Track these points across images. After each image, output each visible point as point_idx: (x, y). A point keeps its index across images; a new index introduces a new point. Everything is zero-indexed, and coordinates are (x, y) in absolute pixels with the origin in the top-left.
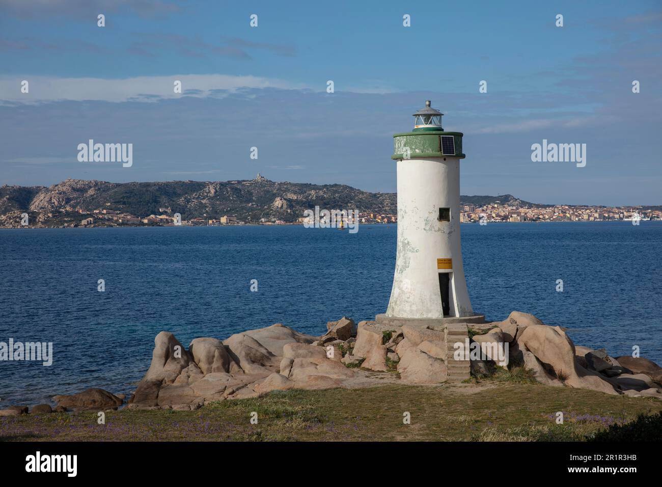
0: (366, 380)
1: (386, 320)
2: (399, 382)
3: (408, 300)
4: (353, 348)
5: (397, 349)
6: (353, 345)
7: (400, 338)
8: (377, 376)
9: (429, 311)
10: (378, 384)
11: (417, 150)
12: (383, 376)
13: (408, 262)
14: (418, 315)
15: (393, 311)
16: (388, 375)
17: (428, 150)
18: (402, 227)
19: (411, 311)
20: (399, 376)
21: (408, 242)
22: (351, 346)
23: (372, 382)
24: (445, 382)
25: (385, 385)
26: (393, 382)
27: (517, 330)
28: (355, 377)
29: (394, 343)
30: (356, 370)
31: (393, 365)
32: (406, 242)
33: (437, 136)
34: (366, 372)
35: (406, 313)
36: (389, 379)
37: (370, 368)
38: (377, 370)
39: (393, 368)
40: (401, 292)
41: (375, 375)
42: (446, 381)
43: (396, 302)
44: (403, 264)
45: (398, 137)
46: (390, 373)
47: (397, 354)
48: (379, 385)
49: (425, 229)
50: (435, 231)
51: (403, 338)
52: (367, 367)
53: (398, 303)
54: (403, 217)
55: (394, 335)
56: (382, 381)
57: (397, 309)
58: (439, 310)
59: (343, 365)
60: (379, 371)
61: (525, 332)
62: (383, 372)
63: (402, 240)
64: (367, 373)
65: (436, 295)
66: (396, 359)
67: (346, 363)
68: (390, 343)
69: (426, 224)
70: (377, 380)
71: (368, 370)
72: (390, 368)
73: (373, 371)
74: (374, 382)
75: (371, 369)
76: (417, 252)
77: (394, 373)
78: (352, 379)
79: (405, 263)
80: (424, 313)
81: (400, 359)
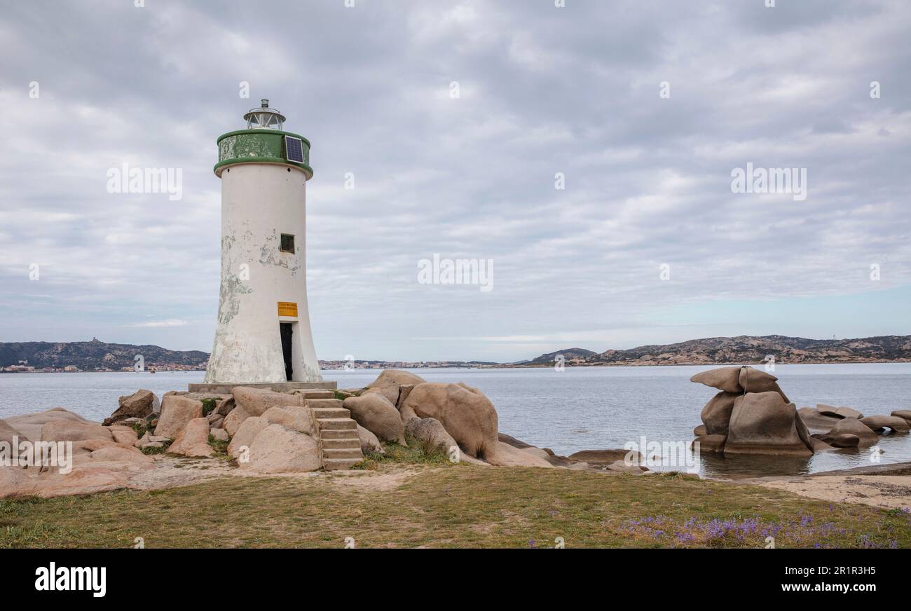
0: (175, 472)
1: (204, 387)
2: (237, 472)
3: (237, 358)
4: (155, 427)
5: (225, 423)
6: (156, 422)
7: (229, 407)
8: (195, 465)
9: (267, 373)
10: (199, 478)
11: (251, 154)
12: (206, 465)
13: (236, 307)
14: (251, 379)
15: (214, 375)
16: (214, 463)
17: (267, 154)
18: (228, 261)
19: (241, 374)
20: (234, 463)
21: (237, 280)
22: (153, 425)
23: (187, 476)
24: (319, 469)
25: (213, 479)
26: (226, 473)
27: (400, 392)
28: (157, 468)
29: (220, 415)
30: (158, 457)
31: (220, 448)
32: (234, 279)
33: (281, 136)
34: (176, 459)
35: (234, 377)
36: (218, 470)
37: (182, 453)
38: (195, 454)
39: (221, 452)
40: (226, 349)
41: (192, 464)
42: (323, 468)
43: (219, 362)
44: (229, 310)
45: (224, 140)
46: (216, 458)
47: (226, 430)
48: (203, 481)
49: (261, 261)
50: (275, 264)
51: (235, 406)
52: (177, 451)
53: (222, 363)
54: (230, 247)
55: (220, 404)
56: (206, 472)
57: (220, 371)
58: (281, 372)
59: (138, 450)
60: (197, 457)
61: (412, 394)
62: (206, 457)
63: (228, 278)
64: (177, 461)
65: (276, 351)
66: (225, 438)
67: (143, 448)
68: (214, 415)
69: (263, 254)
70: (196, 471)
71: (179, 456)
72: (217, 452)
73: (188, 457)
74: (190, 474)
75: (184, 455)
76: (249, 292)
77: (224, 459)
78: (150, 472)
79: (232, 308)
80: (260, 376)
81: (230, 438)
